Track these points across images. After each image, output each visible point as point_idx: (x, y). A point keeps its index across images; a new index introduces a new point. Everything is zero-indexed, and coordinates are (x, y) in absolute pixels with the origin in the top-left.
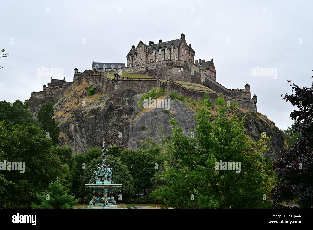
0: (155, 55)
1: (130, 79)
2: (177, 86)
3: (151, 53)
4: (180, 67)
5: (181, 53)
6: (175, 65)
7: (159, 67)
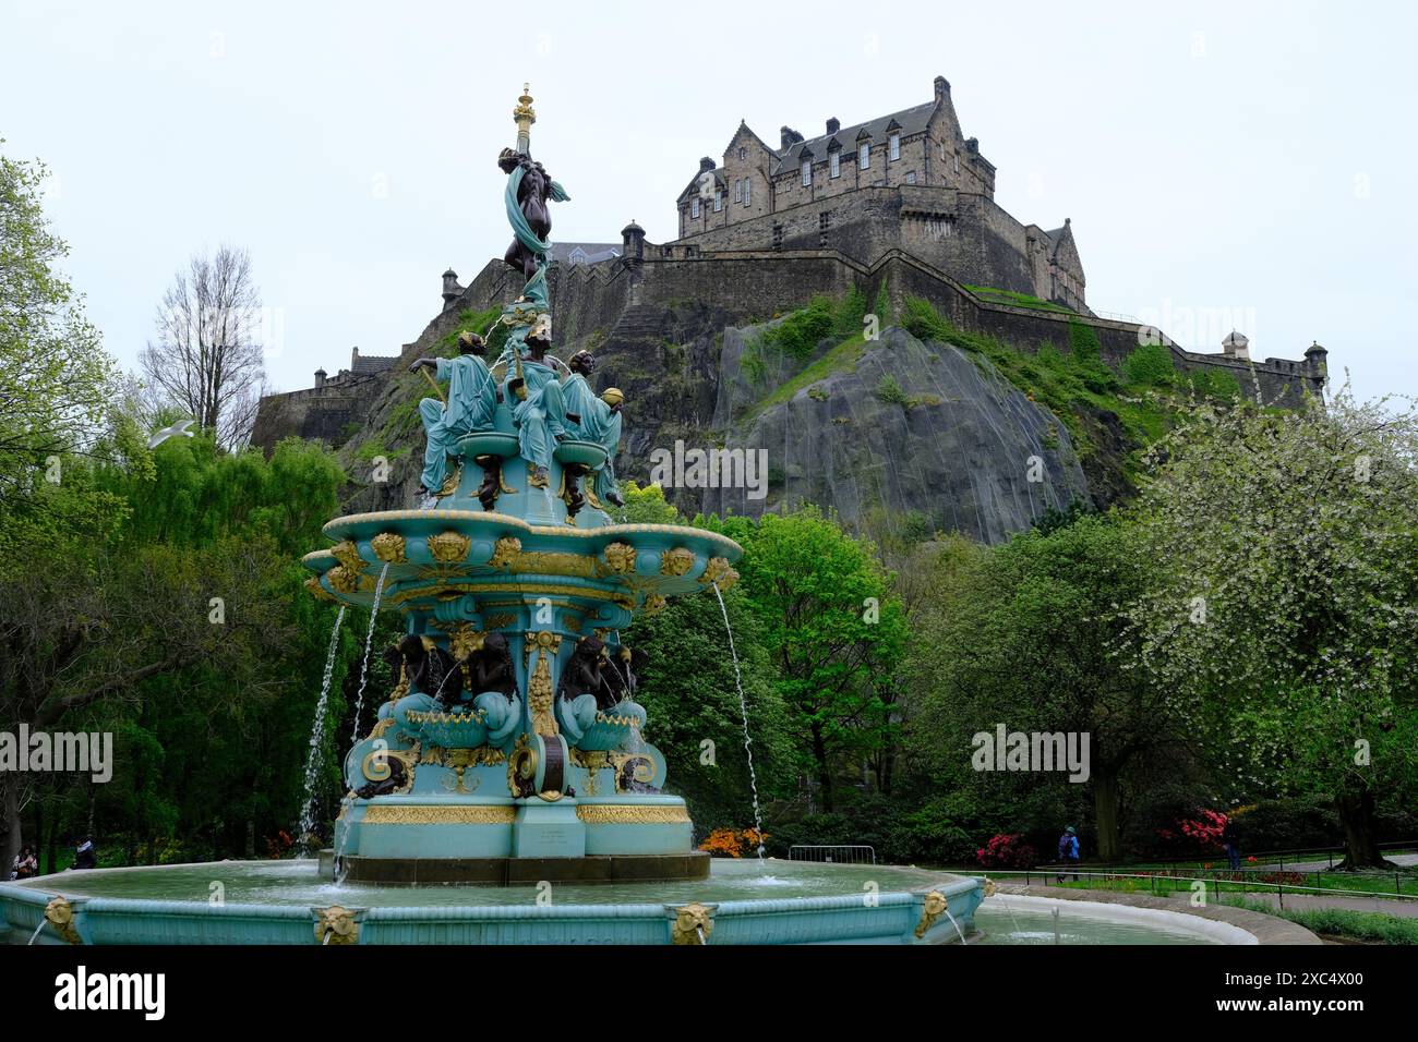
0: (812, 185)
1: (700, 253)
2: (936, 282)
3: (791, 175)
4: (938, 218)
5: (936, 164)
6: (911, 209)
7: (835, 223)
